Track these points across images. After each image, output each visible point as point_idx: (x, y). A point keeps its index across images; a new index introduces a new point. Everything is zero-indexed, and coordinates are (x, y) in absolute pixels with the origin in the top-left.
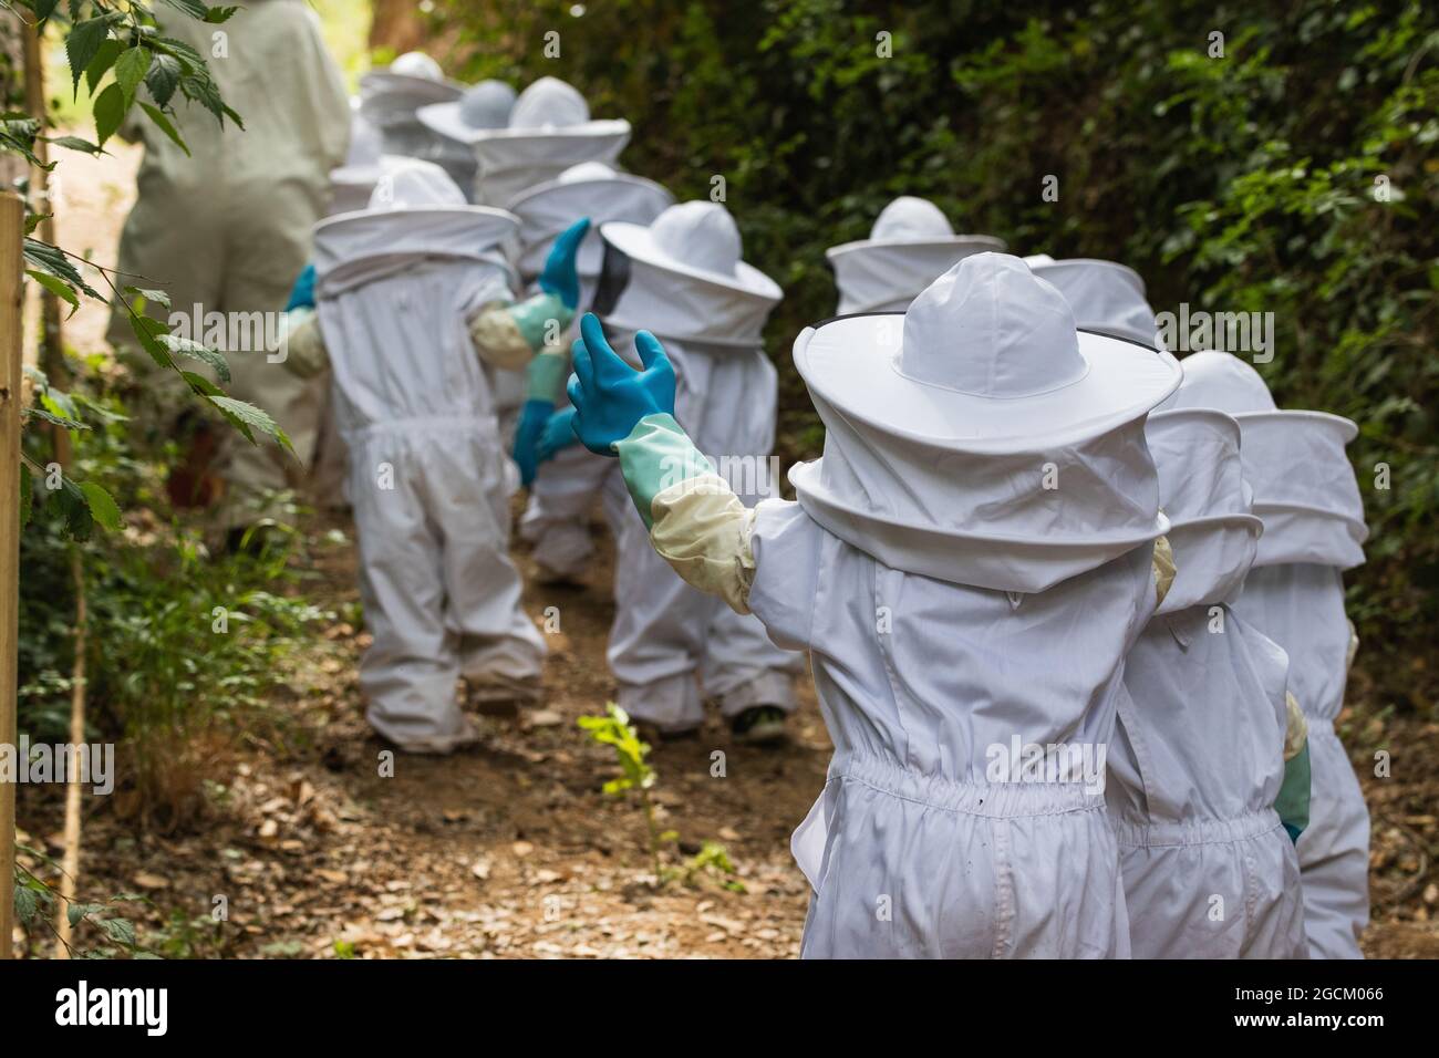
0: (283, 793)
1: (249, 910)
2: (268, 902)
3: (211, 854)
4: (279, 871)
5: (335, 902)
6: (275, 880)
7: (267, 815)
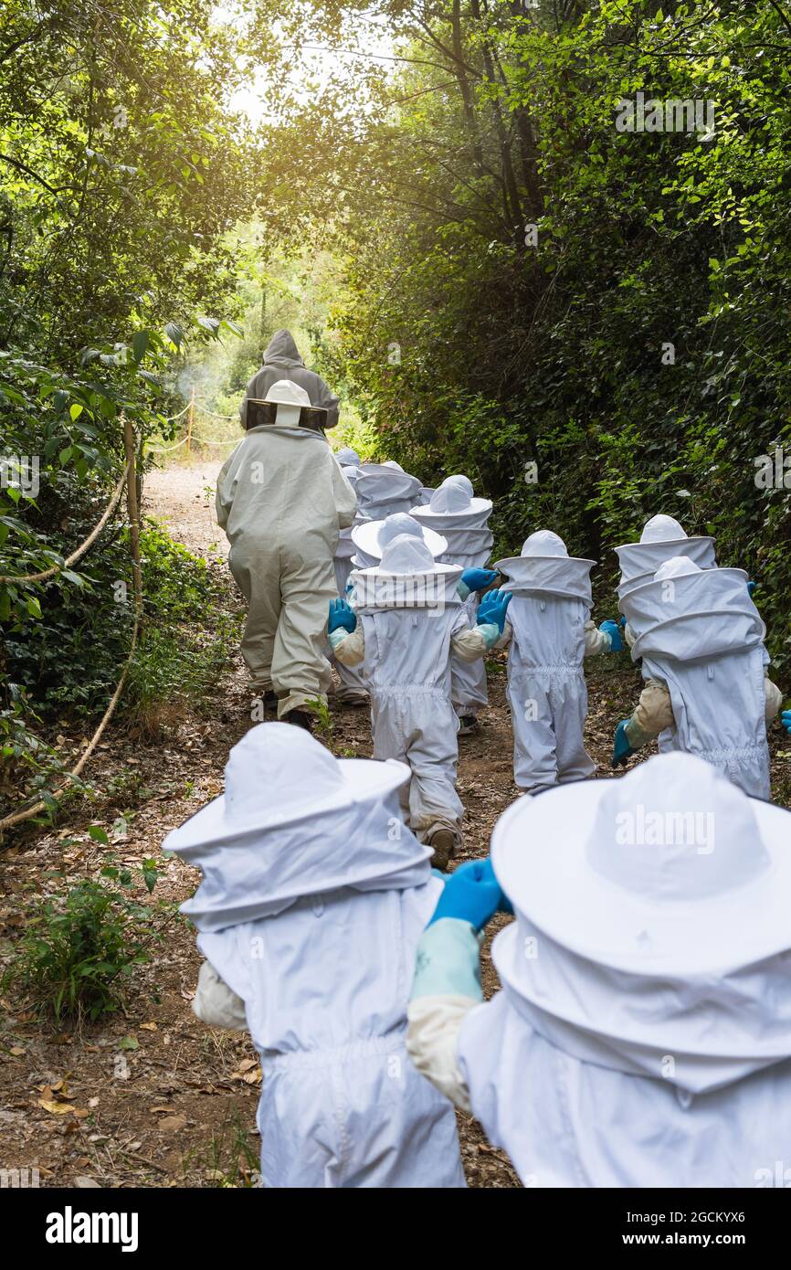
0: (198, 731)
1: (170, 773)
2: (179, 770)
3: (161, 752)
4: (185, 758)
5: (205, 771)
6: (183, 762)
7: (190, 739)
